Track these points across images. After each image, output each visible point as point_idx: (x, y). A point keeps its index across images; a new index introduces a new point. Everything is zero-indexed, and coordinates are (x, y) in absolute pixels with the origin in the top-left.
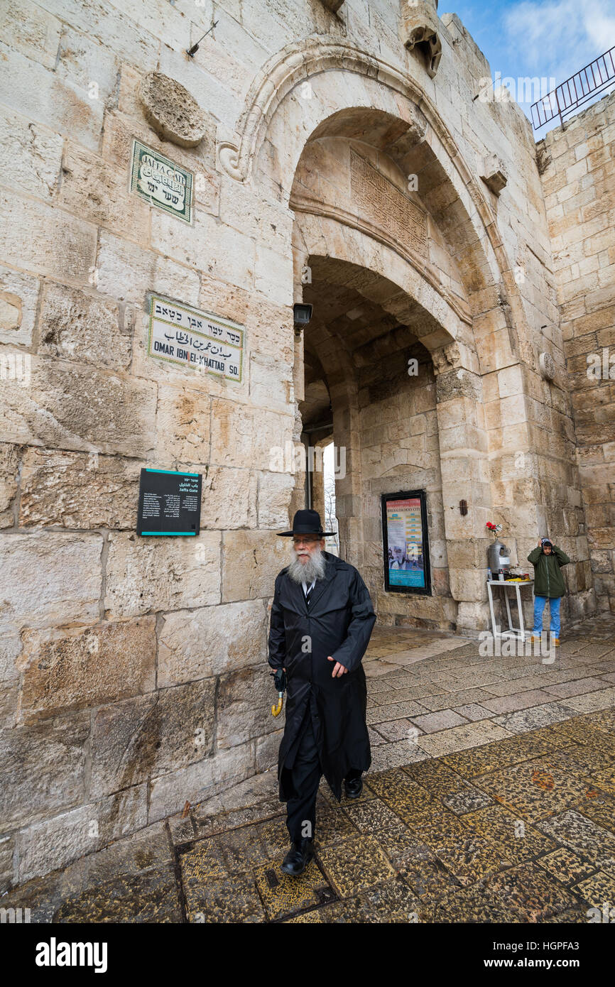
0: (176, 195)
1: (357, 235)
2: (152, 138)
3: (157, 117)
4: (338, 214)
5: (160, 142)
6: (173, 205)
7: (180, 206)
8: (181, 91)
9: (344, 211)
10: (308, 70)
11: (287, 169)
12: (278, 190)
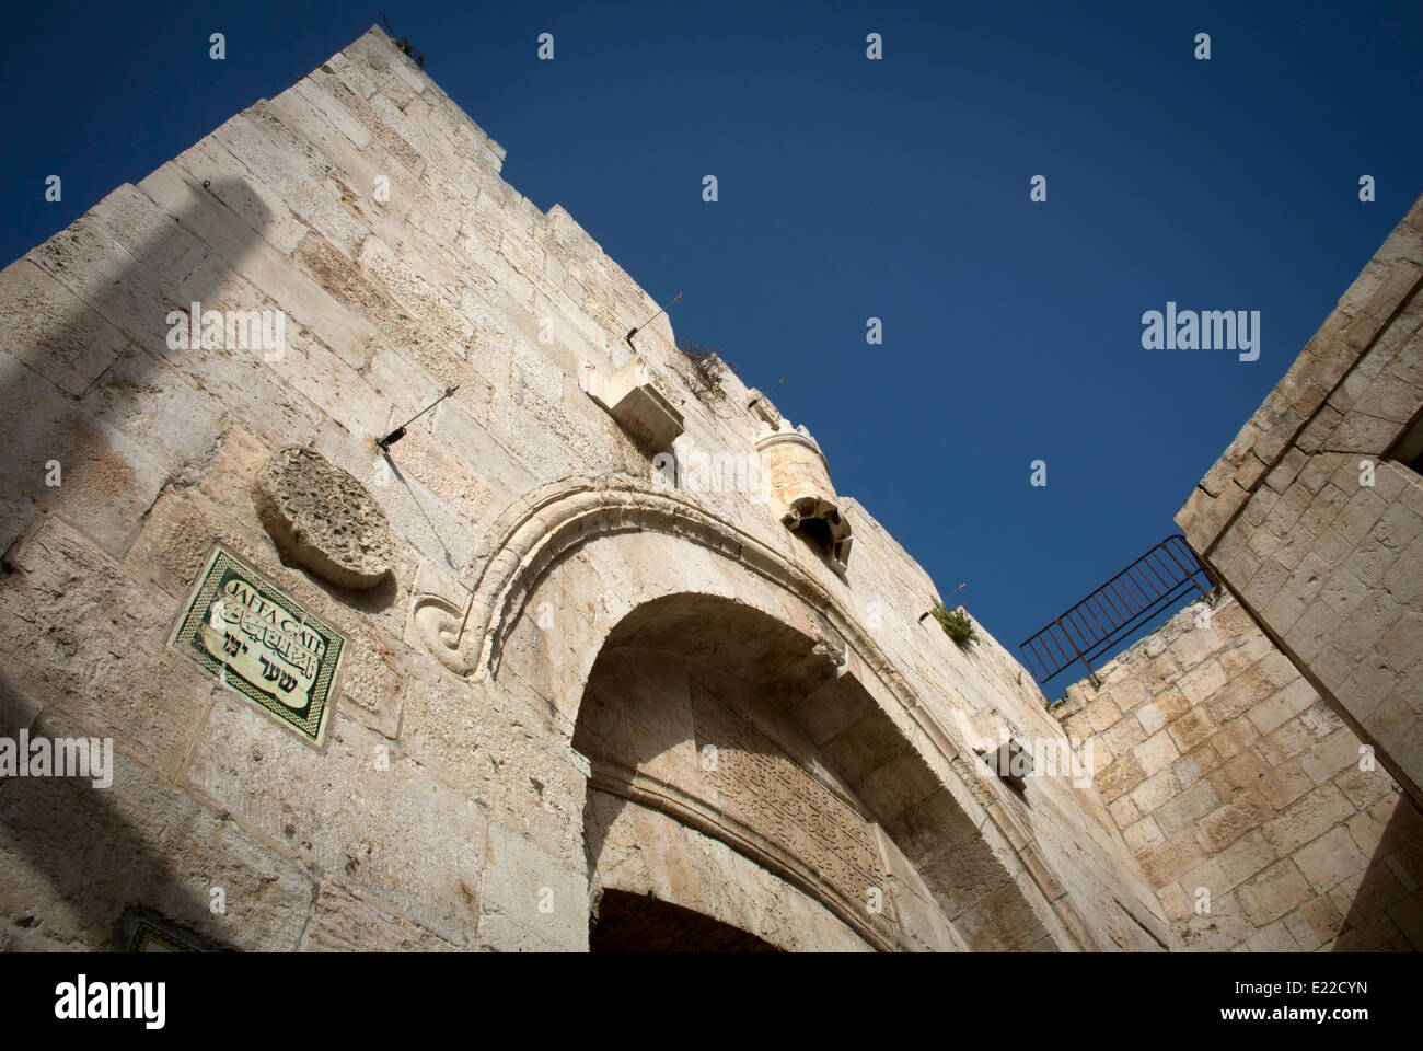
0: (295, 673)
2: (266, 553)
5: (279, 564)
6: (280, 694)
7: (297, 699)
10: (610, 520)
11: (569, 673)
12: (547, 711)
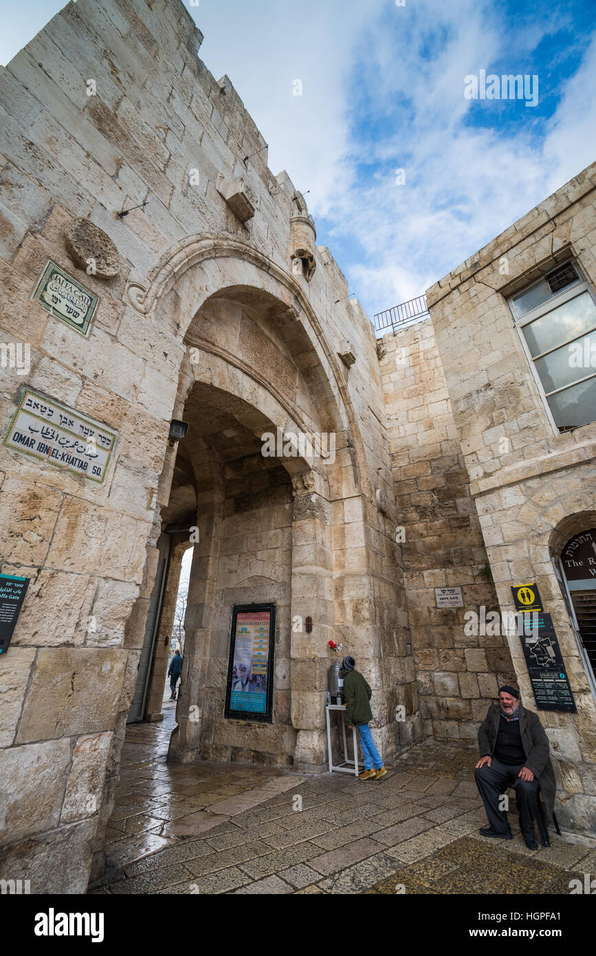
0: (79, 311)
1: (239, 374)
2: (67, 263)
3: (77, 250)
4: (225, 355)
5: (74, 268)
6: (73, 318)
7: (79, 320)
8: (105, 239)
9: (230, 354)
10: (216, 252)
11: (187, 314)
12: (176, 327)
